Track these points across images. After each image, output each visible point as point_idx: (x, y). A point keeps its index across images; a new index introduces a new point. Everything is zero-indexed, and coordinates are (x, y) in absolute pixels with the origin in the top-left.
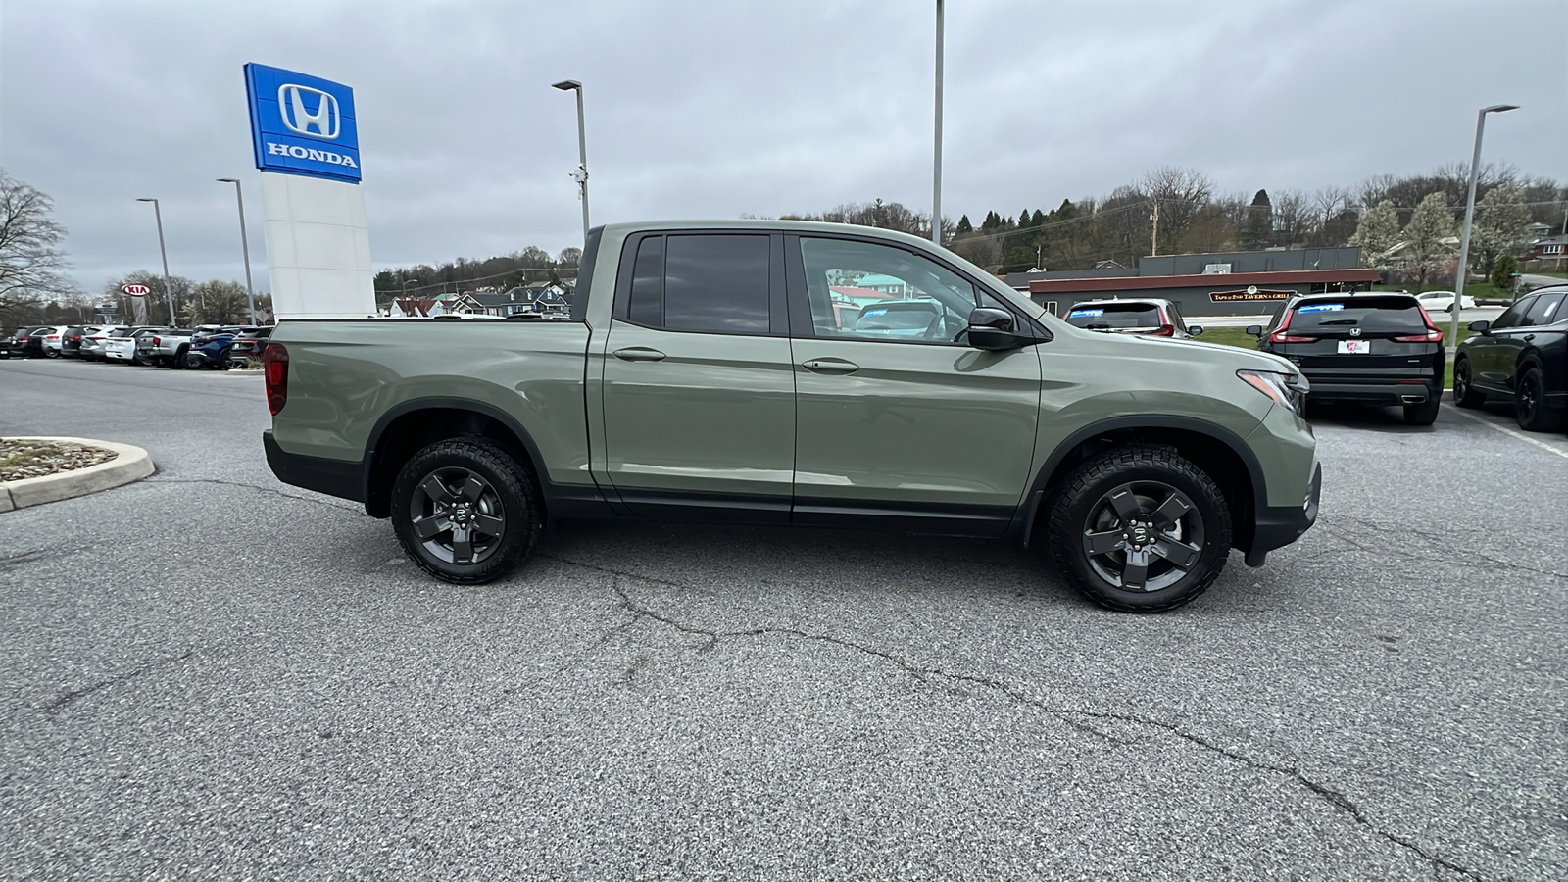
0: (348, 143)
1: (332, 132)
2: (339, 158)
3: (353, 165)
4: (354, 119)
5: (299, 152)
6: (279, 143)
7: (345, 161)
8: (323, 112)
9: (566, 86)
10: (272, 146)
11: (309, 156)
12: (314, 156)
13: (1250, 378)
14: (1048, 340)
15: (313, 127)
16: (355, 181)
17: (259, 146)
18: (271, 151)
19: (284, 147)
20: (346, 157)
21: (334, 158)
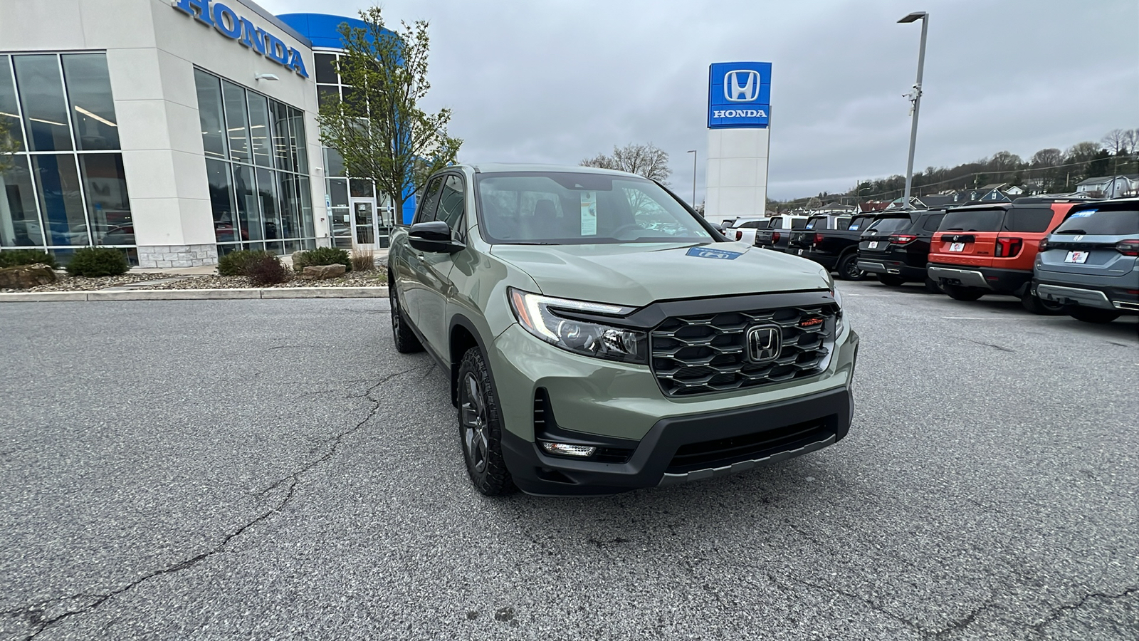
0: (763, 102)
1: (753, 96)
2: (755, 112)
3: (764, 116)
4: (769, 84)
5: (731, 113)
6: (720, 110)
7: (759, 114)
8: (749, 84)
9: (910, 19)
10: (716, 112)
12: (740, 114)
13: (516, 295)
14: (463, 248)
15: (742, 95)
16: (764, 126)
17: (711, 114)
18: (716, 116)
19: (723, 112)
20: (760, 111)
21: (752, 113)
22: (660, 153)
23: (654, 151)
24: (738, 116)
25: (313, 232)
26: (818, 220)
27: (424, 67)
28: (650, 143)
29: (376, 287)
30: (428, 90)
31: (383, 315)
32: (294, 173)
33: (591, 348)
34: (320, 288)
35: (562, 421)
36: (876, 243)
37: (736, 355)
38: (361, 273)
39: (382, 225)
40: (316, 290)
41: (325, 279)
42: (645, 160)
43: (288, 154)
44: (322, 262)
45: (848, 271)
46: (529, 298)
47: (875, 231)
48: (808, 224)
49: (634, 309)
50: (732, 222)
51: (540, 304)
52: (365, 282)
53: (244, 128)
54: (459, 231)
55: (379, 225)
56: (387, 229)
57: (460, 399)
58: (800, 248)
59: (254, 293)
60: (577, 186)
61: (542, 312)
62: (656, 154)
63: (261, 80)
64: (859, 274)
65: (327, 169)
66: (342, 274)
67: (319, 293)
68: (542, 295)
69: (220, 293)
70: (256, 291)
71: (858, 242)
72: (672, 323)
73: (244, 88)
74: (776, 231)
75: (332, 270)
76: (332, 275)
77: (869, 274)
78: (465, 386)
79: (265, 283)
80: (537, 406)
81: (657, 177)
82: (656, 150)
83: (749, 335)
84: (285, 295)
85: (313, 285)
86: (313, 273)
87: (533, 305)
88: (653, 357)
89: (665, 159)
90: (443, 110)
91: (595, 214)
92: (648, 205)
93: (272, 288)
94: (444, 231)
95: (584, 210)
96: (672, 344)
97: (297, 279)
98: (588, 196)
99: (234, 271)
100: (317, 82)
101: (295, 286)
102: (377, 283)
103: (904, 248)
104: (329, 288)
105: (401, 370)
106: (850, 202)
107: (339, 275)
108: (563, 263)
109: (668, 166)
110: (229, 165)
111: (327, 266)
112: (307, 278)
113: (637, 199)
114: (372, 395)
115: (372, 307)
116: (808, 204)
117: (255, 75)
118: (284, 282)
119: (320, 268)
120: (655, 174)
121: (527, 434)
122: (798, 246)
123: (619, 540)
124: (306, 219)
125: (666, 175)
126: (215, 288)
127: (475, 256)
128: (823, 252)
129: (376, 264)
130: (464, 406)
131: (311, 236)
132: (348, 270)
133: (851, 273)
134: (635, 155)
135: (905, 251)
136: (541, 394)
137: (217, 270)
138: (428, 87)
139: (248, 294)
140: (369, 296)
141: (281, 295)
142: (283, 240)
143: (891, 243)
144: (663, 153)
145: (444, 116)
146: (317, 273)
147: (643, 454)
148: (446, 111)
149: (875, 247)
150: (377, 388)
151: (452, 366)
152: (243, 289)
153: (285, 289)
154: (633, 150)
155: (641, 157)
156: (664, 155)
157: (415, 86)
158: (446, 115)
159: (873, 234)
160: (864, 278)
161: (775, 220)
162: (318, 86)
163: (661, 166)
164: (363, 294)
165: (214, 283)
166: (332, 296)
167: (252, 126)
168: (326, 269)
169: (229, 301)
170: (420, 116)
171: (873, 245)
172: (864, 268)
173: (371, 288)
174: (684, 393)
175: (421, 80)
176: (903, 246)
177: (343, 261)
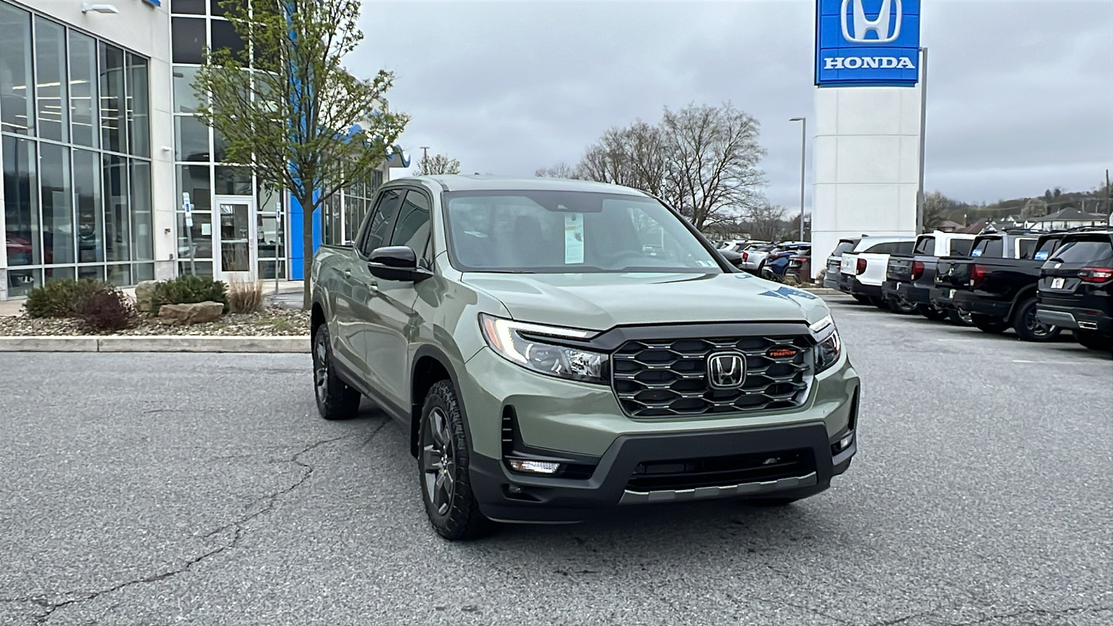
0: (908, 42)
1: (890, 35)
2: (894, 60)
3: (910, 66)
4: (919, 15)
5: (853, 63)
6: (834, 57)
7: (902, 63)
8: (884, 14)
10: (829, 61)
11: (863, 64)
12: (868, 64)
13: (488, 322)
14: (430, 276)
15: (872, 33)
16: (912, 82)
17: (819, 63)
18: (829, 66)
19: (840, 60)
20: (903, 59)
21: (890, 62)
22: (745, 119)
23: (734, 116)
24: (865, 66)
25: (150, 251)
26: (991, 243)
27: (356, 8)
28: (727, 102)
29: (271, 337)
30: (360, 42)
31: (289, 375)
32: (128, 156)
33: (557, 371)
34: (187, 337)
35: (527, 438)
36: (1062, 281)
37: (698, 380)
38: (245, 316)
39: (263, 240)
40: (182, 340)
41: (191, 325)
42: (718, 132)
43: (120, 124)
44: (187, 299)
45: (1030, 325)
46: (499, 322)
47: (1060, 261)
48: (974, 248)
49: (597, 333)
50: (854, 243)
51: (511, 330)
52: (254, 330)
53: (58, 84)
54: (424, 257)
55: (259, 240)
56: (273, 248)
57: (422, 442)
58: (951, 288)
59: (87, 342)
60: (560, 207)
61: (513, 337)
62: (738, 121)
63: (89, 13)
64: (1046, 330)
65: (179, 151)
66: (217, 317)
67: (186, 344)
68: (512, 320)
69: (37, 343)
70: (91, 340)
71: (1036, 279)
72: (632, 346)
73: (64, 26)
74: (918, 258)
75: (203, 310)
76: (203, 318)
77: (1063, 332)
78: (428, 425)
79: (104, 328)
80: (505, 424)
81: (741, 161)
82: (737, 114)
83: (710, 361)
84: (137, 347)
85: (175, 333)
86: (176, 314)
87: (503, 332)
88: (615, 379)
89: (754, 129)
90: (382, 72)
91: (583, 239)
92: (725, 208)
93: (114, 336)
94: (408, 257)
95: (569, 235)
96: (635, 367)
97: (148, 323)
98: (574, 219)
99: (51, 310)
100: (172, 13)
101: (148, 334)
102: (273, 331)
103: (1102, 289)
104: (200, 337)
105: (330, 436)
106: (1103, 207)
107: (214, 319)
108: (540, 293)
109: (760, 142)
110: (33, 145)
111: (195, 305)
112: (165, 322)
113: (705, 197)
114: (301, 459)
115: (270, 365)
116: (1023, 210)
117: (82, 6)
118: (130, 328)
119: (187, 308)
120: (735, 157)
121: (495, 453)
122: (950, 284)
123: (586, 572)
124: (142, 230)
125: (757, 159)
126: (26, 335)
127: (442, 284)
128: (991, 295)
129: (266, 303)
130: (426, 449)
131: (148, 257)
132: (225, 311)
133: (1033, 330)
134: (700, 123)
135: (1105, 294)
136: (508, 411)
137: (24, 308)
138: (360, 38)
139: (80, 344)
140: (262, 350)
141: (128, 346)
142: (105, 263)
143: (1083, 280)
144: (751, 120)
145: (383, 81)
146: (181, 315)
147: (603, 470)
148: (386, 75)
149: (1060, 286)
150: (304, 454)
151: (414, 408)
152: (69, 337)
153: (134, 337)
154: (697, 115)
155: (712, 126)
156: (752, 124)
157: (339, 36)
158: (386, 79)
159: (1058, 266)
160: (1056, 337)
161: (925, 240)
162: (172, 18)
163: (747, 142)
164: (252, 347)
165: (23, 328)
166: (205, 349)
167: (72, 80)
168: (194, 309)
169: (50, 354)
170: (346, 79)
171: (1058, 284)
172: (1055, 322)
173: (264, 337)
174: (645, 414)
175: (350, 26)
176: (1100, 285)
177: (218, 298)
